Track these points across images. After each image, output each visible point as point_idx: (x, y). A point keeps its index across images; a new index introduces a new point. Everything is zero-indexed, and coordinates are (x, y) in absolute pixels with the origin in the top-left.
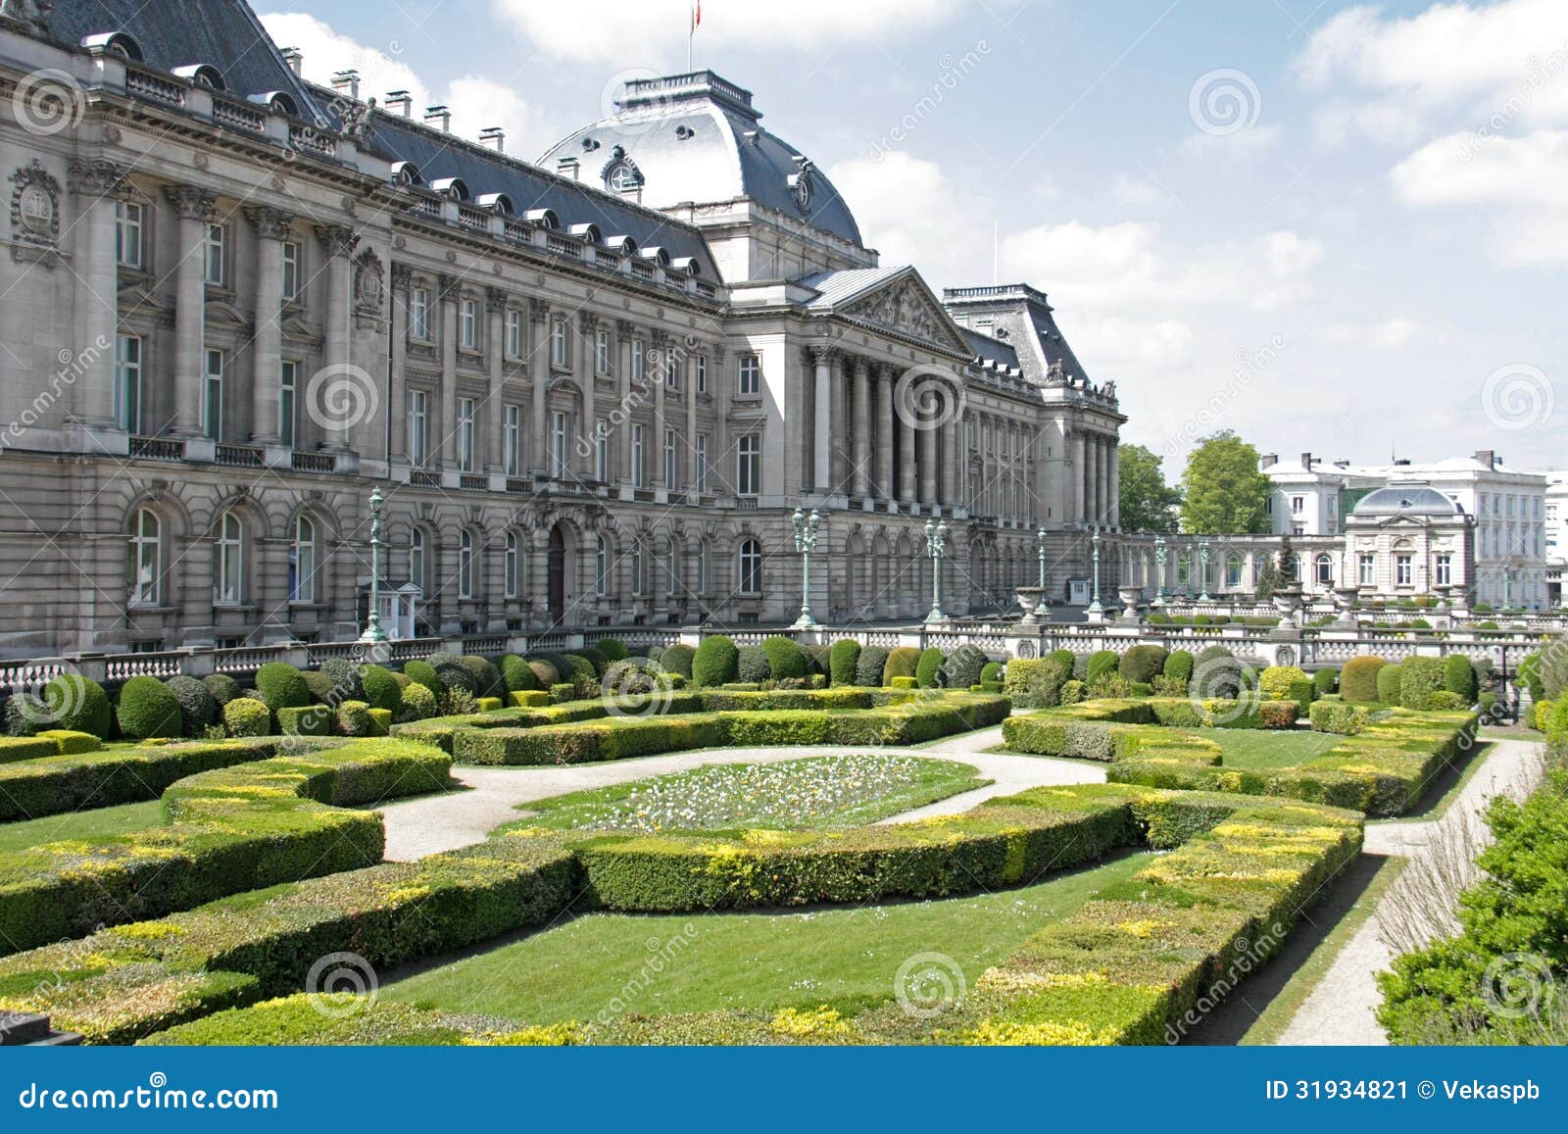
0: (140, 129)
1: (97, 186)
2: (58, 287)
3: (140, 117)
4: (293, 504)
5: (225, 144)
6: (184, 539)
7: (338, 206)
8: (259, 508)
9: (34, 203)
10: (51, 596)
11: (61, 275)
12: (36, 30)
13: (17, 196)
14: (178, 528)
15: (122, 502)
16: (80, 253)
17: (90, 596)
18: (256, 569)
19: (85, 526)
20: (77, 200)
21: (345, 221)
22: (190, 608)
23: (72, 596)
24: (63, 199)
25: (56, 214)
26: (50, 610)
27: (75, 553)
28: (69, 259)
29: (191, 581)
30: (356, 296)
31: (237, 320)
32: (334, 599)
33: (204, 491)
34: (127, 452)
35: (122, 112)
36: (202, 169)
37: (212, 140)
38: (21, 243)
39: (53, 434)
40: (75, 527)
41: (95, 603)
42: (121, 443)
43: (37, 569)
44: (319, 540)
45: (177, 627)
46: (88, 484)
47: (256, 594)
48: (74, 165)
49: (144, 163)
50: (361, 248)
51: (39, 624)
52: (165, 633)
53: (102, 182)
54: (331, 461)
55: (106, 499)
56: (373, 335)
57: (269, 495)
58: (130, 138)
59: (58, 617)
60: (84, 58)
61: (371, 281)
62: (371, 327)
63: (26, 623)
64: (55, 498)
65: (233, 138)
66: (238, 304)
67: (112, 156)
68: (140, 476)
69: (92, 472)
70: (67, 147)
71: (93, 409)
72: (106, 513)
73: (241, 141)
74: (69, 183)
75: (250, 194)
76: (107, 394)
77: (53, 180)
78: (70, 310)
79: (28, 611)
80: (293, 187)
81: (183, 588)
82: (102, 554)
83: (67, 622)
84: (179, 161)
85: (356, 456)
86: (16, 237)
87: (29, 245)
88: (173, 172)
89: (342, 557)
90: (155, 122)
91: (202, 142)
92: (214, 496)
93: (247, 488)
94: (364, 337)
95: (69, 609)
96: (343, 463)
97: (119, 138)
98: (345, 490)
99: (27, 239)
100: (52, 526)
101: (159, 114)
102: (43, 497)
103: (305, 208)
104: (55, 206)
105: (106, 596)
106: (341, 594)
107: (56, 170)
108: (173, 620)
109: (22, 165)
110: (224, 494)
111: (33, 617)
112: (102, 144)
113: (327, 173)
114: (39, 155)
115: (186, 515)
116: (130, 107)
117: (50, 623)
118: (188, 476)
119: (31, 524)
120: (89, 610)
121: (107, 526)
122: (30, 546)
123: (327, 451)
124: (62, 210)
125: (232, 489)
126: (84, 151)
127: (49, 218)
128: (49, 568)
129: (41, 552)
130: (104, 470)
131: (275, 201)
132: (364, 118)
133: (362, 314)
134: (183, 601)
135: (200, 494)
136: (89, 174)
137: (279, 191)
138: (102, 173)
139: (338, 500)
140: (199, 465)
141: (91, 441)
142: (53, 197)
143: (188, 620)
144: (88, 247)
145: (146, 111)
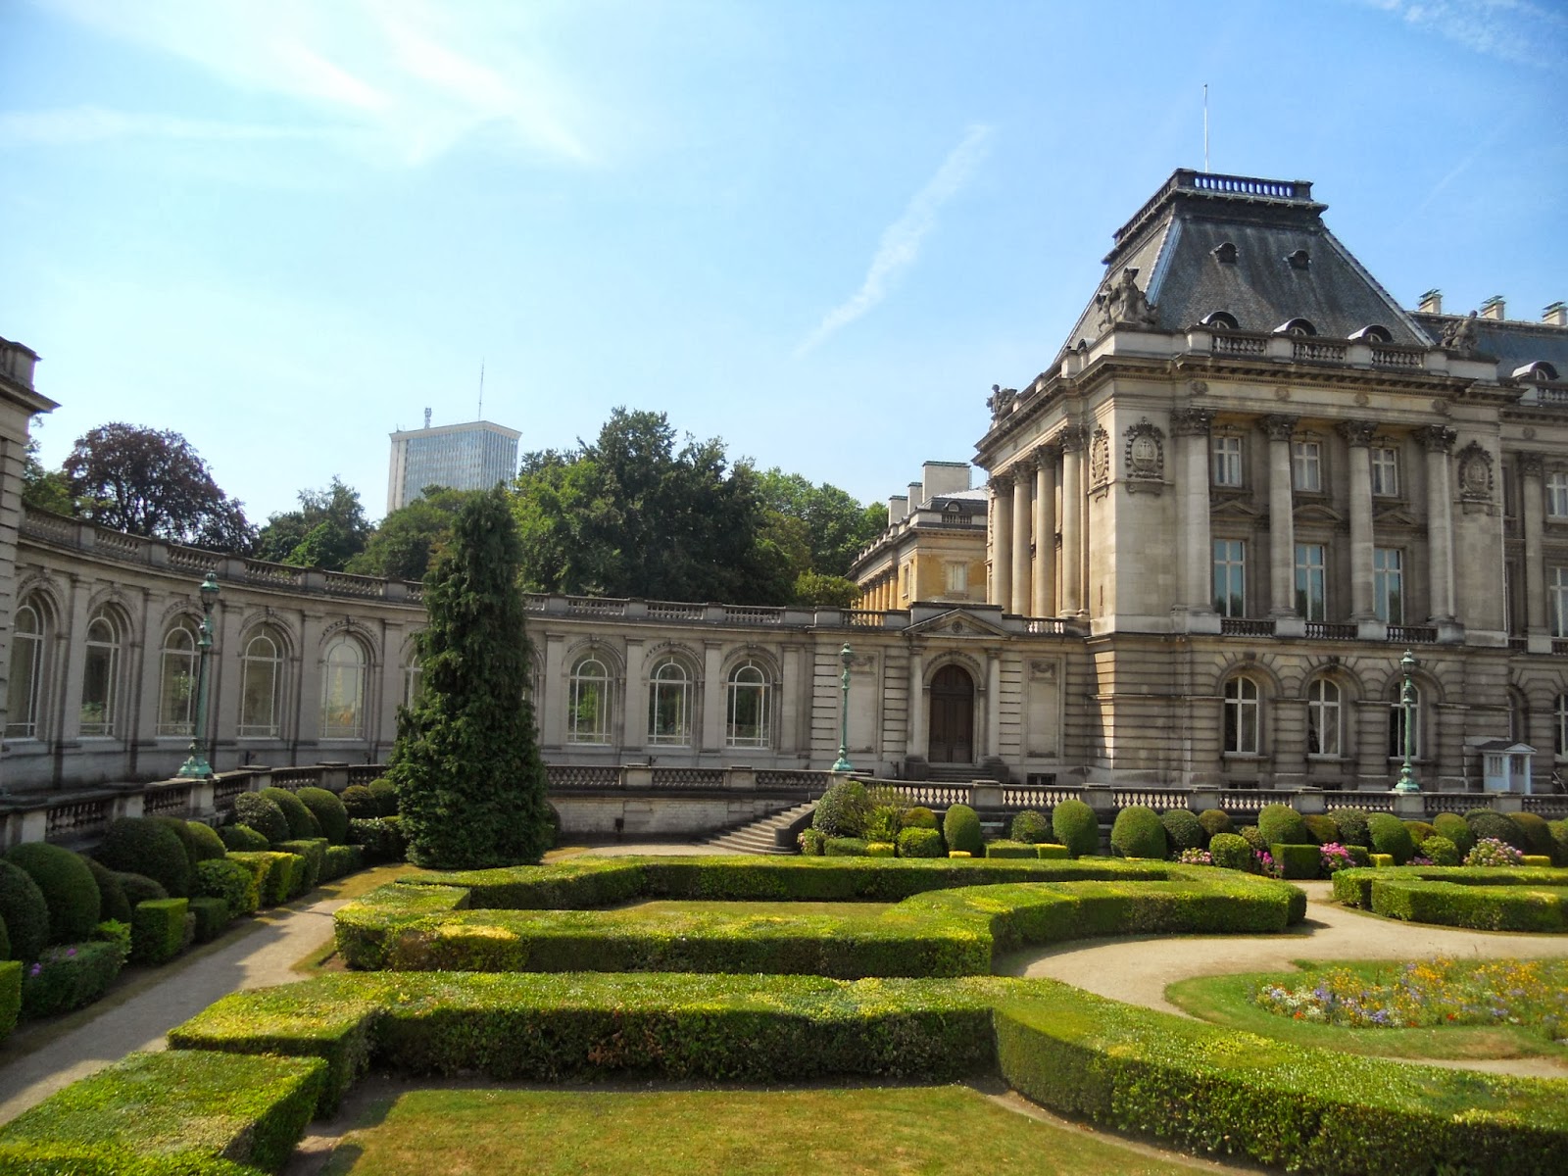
0: (1221, 378)
1: (1190, 428)
2: (1164, 509)
3: (1220, 369)
4: (1390, 672)
5: (1301, 376)
6: (1275, 701)
7: (1429, 409)
8: (1352, 674)
9: (1143, 449)
10: (1162, 744)
11: (1167, 500)
12: (1144, 325)
13: (1130, 446)
14: (1272, 692)
15: (1215, 671)
16: (1180, 481)
17: (1188, 744)
18: (1352, 727)
19: (1186, 690)
20: (1176, 442)
21: (1437, 421)
22: (1281, 758)
23: (1175, 744)
24: (1166, 443)
25: (1161, 454)
26: (1161, 755)
27: (1179, 711)
28: (1172, 486)
29: (1282, 736)
30: (1462, 486)
31: (1334, 518)
32: (1439, 756)
33: (1295, 661)
34: (1219, 631)
35: (1204, 369)
36: (1284, 400)
37: (1288, 375)
38: (1133, 479)
39: (1162, 620)
40: (1179, 690)
41: (1192, 750)
42: (1214, 624)
43: (1149, 722)
44: (1424, 703)
45: (1271, 773)
46: (1188, 657)
47: (1353, 749)
48: (1175, 417)
49: (1230, 404)
50: (1462, 442)
51: (1151, 764)
52: (1260, 777)
53: (1193, 424)
54: (1433, 634)
55: (1199, 669)
56: (1483, 519)
57: (1363, 664)
58: (1216, 388)
59: (1169, 760)
60: (1180, 336)
61: (1478, 471)
62: (1479, 511)
63: (1141, 764)
64: (1167, 669)
65: (1306, 369)
66: (1335, 505)
67: (1200, 403)
68: (1232, 651)
69: (1189, 648)
70: (1168, 404)
71: (1192, 598)
72: (1200, 679)
73: (1315, 371)
74: (1172, 430)
75: (1332, 412)
76: (1201, 587)
77: (1157, 430)
78: (1172, 524)
79: (1143, 754)
80: (1377, 400)
81: (1276, 741)
82: (1197, 712)
83: (1174, 764)
84: (1262, 397)
85: (1460, 627)
86: (1130, 476)
87: (1139, 479)
88: (1255, 407)
89: (1446, 718)
90: (1234, 371)
91: (1280, 377)
92: (1305, 664)
93: (1337, 660)
94: (1474, 520)
95: (1175, 755)
96: (1446, 634)
97: (1206, 389)
98: (1449, 658)
99: (1138, 476)
100: (1164, 690)
101: (1235, 364)
102: (1155, 668)
103: (1392, 416)
104: (1160, 448)
105: (1199, 745)
106: (1445, 751)
107: (1160, 421)
108: (1269, 767)
109: (1133, 423)
110: (1315, 662)
111: (1148, 759)
112: (1191, 396)
113: (1410, 383)
114: (1146, 414)
115: (1278, 682)
116: (1209, 364)
117: (1161, 764)
118: (1279, 649)
119: (1145, 689)
120: (1188, 755)
121: (1202, 690)
122: (1144, 705)
123: (1432, 624)
124: (1166, 452)
125: (1324, 659)
126: (1181, 405)
127: (1155, 458)
128: (1160, 722)
129: (1156, 711)
130: (1198, 647)
131: (1359, 415)
132: (1462, 330)
133: (1468, 501)
134: (1276, 752)
135: (1290, 665)
136: (1185, 420)
137: (1363, 406)
138: (1192, 418)
139: (1441, 666)
140: (1288, 640)
141: (1190, 623)
142: (1158, 442)
143: (1279, 767)
144: (1186, 476)
145: (1223, 364)
